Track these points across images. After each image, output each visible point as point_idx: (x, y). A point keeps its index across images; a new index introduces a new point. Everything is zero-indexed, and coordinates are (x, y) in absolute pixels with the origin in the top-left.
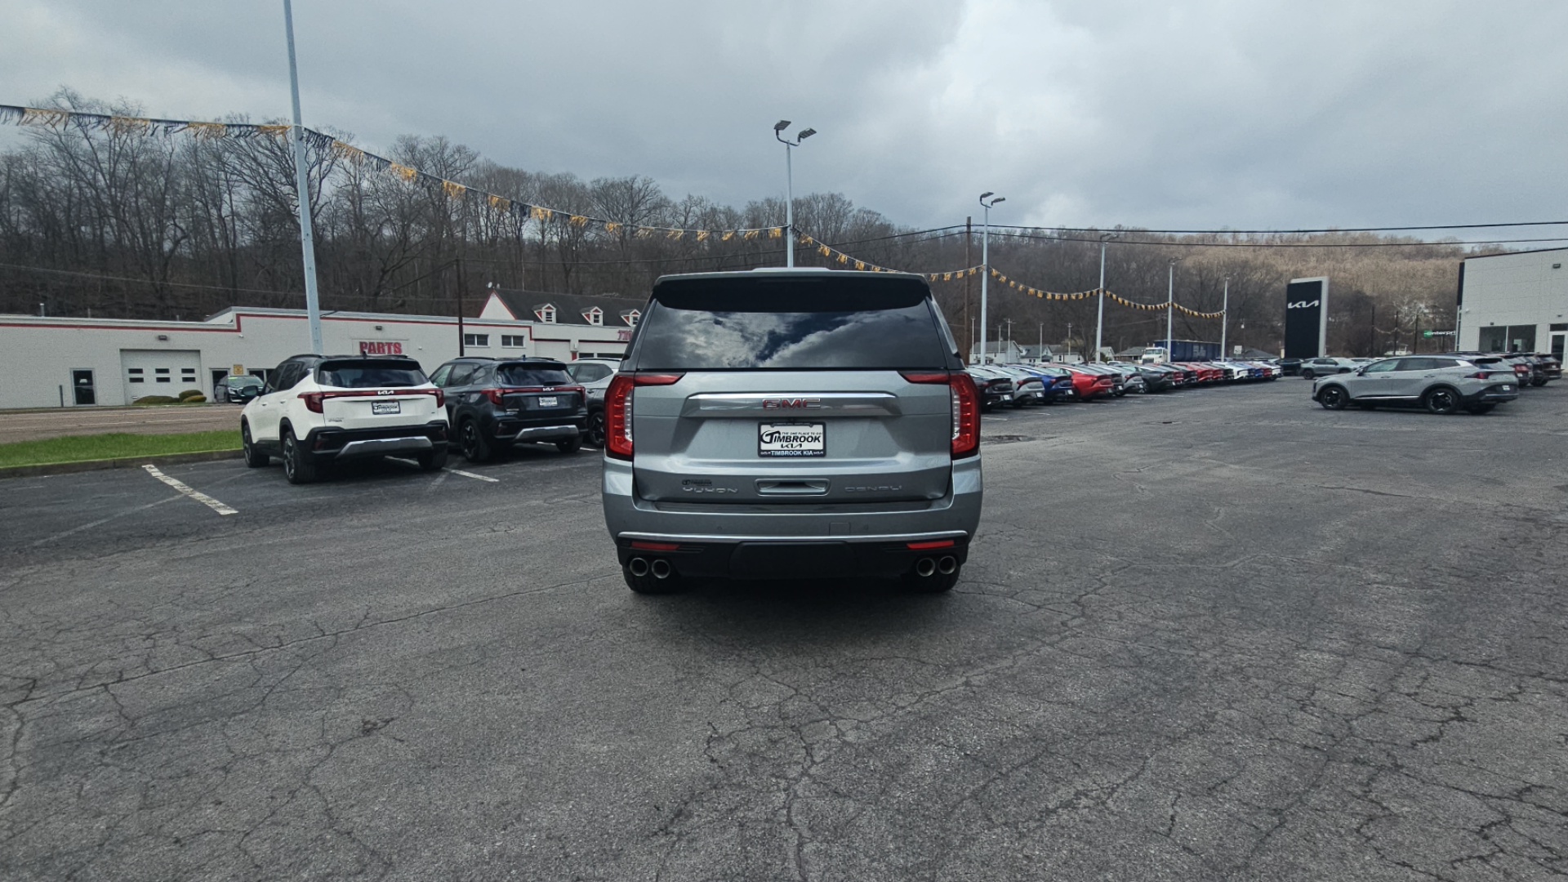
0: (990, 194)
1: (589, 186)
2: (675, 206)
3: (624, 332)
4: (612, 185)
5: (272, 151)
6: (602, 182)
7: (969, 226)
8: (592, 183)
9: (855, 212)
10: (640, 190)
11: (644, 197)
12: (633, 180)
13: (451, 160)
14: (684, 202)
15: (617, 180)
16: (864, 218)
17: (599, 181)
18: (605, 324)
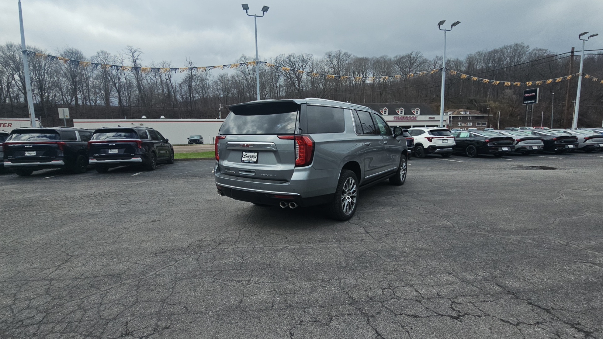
0: (585, 33)
1: (393, 59)
2: (430, 62)
3: (396, 117)
4: (403, 57)
5: (290, 64)
6: (398, 57)
7: (573, 52)
8: (394, 58)
9: (530, 51)
10: (414, 58)
11: (416, 60)
12: (411, 54)
13: (342, 58)
14: (434, 59)
15: (404, 55)
16: (536, 53)
17: (397, 56)
18: (389, 114)
